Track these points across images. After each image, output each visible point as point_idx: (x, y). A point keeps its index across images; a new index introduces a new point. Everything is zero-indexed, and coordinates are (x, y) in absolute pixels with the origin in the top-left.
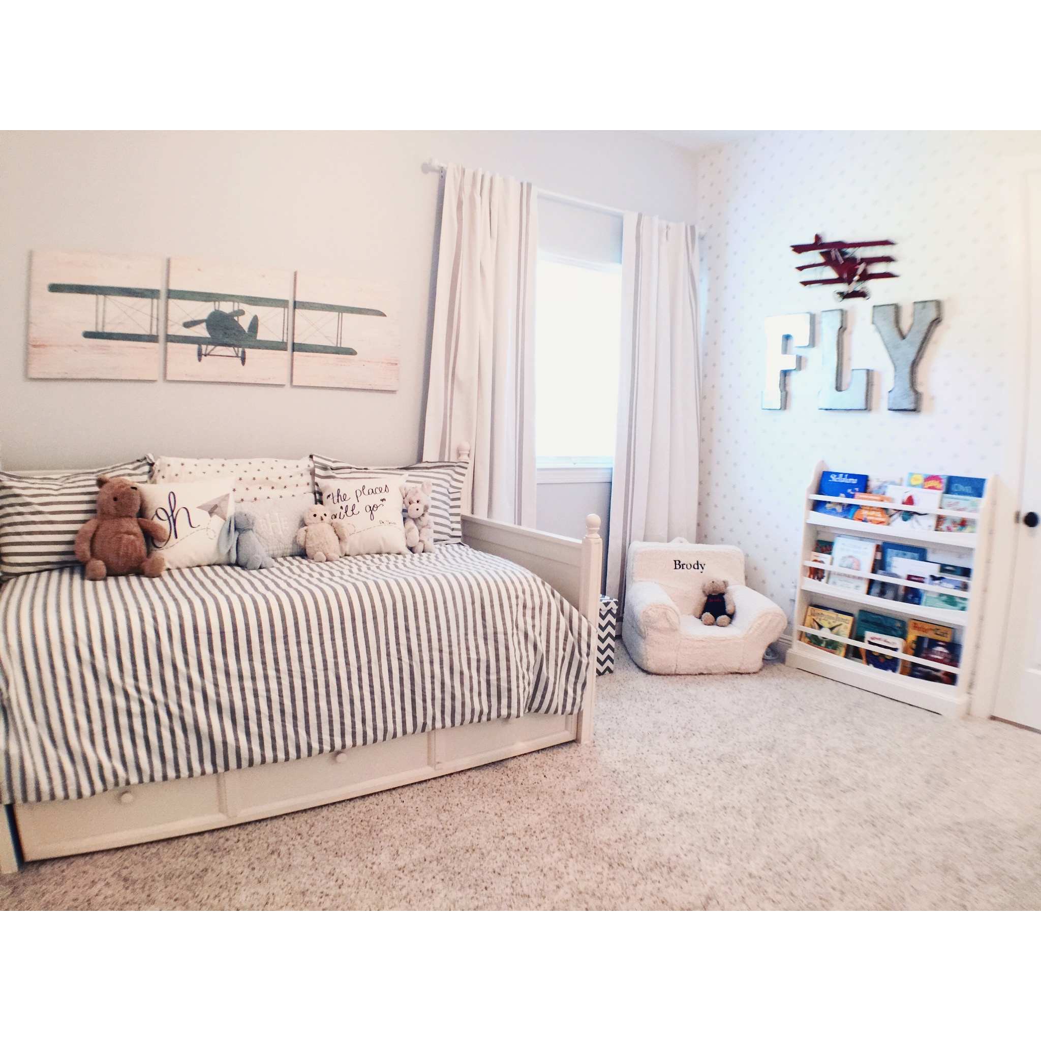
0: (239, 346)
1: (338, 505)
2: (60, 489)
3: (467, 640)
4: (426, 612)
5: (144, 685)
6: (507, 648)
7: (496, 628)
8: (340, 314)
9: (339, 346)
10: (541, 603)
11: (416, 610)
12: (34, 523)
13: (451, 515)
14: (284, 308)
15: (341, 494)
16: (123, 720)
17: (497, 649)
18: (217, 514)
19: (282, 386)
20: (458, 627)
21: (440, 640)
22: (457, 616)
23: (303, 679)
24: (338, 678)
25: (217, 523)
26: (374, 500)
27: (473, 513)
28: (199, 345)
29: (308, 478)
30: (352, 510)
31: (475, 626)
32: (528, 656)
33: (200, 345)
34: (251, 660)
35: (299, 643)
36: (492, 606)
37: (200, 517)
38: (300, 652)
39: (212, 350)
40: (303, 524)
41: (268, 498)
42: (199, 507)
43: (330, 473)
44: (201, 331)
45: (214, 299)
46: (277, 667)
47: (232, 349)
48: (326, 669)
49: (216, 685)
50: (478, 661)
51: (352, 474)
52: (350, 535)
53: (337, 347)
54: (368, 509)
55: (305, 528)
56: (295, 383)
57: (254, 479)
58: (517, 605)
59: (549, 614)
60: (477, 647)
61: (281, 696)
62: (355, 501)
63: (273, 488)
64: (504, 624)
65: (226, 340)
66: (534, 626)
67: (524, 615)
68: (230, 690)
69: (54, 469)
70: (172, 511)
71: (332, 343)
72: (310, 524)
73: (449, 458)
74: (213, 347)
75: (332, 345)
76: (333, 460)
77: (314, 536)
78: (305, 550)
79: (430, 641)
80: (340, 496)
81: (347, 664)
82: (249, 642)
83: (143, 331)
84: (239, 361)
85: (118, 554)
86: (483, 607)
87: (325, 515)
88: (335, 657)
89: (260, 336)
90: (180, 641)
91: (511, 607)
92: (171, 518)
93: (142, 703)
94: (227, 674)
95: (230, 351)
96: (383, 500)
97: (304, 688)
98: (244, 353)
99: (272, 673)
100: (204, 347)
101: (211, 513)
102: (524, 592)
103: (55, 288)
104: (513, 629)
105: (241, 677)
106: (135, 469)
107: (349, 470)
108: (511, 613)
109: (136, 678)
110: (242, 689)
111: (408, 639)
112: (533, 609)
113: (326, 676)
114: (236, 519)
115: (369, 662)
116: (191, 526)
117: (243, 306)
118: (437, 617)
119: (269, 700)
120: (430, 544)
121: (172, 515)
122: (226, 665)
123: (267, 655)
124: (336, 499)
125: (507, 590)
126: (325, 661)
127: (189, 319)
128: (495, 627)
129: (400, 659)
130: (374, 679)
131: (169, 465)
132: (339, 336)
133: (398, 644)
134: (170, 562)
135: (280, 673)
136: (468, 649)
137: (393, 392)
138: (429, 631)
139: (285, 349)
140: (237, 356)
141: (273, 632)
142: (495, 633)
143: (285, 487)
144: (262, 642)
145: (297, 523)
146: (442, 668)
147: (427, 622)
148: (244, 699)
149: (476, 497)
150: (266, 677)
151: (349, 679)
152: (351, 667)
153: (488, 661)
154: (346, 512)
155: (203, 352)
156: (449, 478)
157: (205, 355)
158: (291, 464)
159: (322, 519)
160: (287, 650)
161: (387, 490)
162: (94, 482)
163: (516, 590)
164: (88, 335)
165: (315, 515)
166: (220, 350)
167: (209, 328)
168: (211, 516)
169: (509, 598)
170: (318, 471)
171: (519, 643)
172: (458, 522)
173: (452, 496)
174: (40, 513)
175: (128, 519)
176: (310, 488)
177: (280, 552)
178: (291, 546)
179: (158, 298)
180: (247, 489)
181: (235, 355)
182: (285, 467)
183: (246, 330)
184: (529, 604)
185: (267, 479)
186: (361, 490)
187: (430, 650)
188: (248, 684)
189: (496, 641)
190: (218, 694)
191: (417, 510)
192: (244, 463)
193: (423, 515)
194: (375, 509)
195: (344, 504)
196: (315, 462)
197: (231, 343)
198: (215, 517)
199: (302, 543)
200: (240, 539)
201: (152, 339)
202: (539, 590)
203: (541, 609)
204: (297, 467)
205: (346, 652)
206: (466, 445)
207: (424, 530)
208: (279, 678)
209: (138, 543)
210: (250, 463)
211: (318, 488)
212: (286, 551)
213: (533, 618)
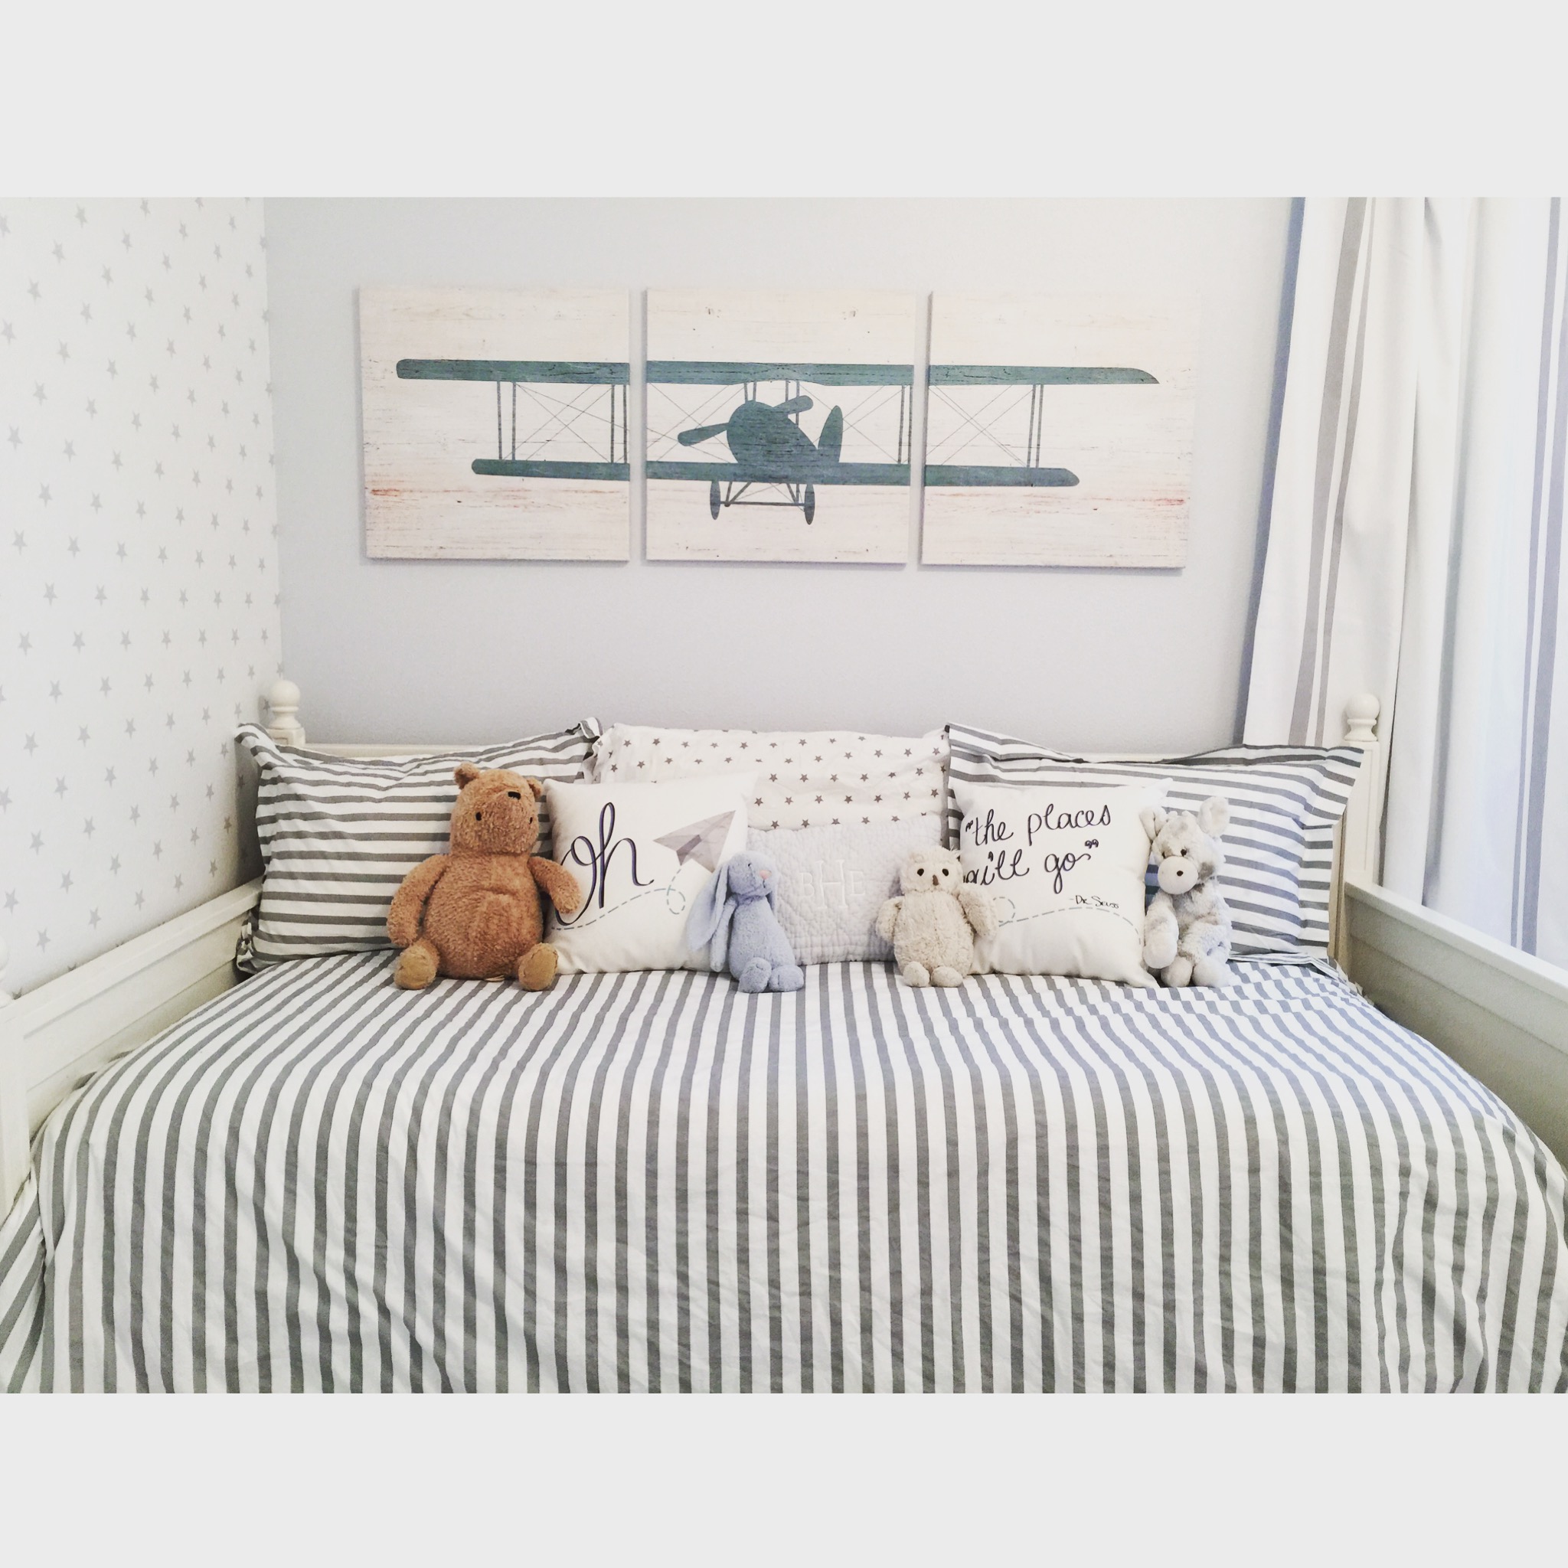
0: (798, 481)
1: (985, 849)
2: (391, 787)
3: (1225, 1274)
4: (1104, 1179)
5: (365, 1271)
6: (1354, 1325)
7: (1323, 1258)
8: (1038, 387)
9: (1033, 465)
10: (1493, 1200)
11: (1073, 1169)
12: (323, 855)
13: (1302, 884)
14: (903, 385)
15: (996, 822)
16: (310, 1345)
17: (1321, 1321)
18: (697, 857)
19: (901, 566)
20: (1198, 1235)
21: (1138, 1264)
22: (1196, 1201)
23: (745, 1310)
24: (836, 1323)
25: (695, 878)
26: (1071, 841)
27: (1381, 882)
28: (713, 481)
29: (934, 779)
30: (1014, 865)
31: (1255, 1237)
32: (1430, 1358)
33: (715, 482)
34: (622, 1240)
35: (743, 1215)
36: (1316, 1189)
37: (657, 862)
38: (743, 1238)
39: (742, 491)
40: (897, 890)
41: (836, 822)
42: (658, 841)
43: (987, 768)
44: (717, 451)
45: (743, 376)
46: (682, 1269)
47: (783, 487)
48: (805, 1291)
49: (530, 1293)
50: (1259, 1343)
51: (1039, 773)
52: (1002, 923)
53: (1028, 469)
54: (1051, 864)
55: (897, 899)
56: (926, 560)
57: (804, 778)
58: (1404, 1195)
59: (1519, 1238)
60: (1257, 1302)
61: (684, 1345)
62: (1023, 843)
63: (848, 799)
64: (1351, 1248)
65: (772, 468)
66: (1458, 1269)
67: (1428, 1228)
68: (561, 1310)
69: (399, 742)
70: (604, 847)
71: (1016, 459)
72: (909, 891)
73: (1319, 735)
74: (744, 484)
75: (1016, 464)
76: (1001, 737)
77: (911, 921)
78: (892, 948)
79: (1107, 1260)
80: (994, 830)
81: (865, 1288)
82: (621, 1194)
83: (597, 454)
84: (799, 513)
85: (467, 937)
86: (1285, 1186)
87: (946, 872)
88: (835, 1264)
89: (846, 456)
90: (462, 1173)
91: (1379, 1200)
92: (598, 862)
93: (354, 1312)
94: (561, 1269)
95: (779, 492)
96: (1089, 844)
97: (745, 1336)
98: (810, 495)
99: (668, 1281)
100: (723, 486)
101: (682, 855)
102: (1431, 1159)
103: (408, 369)
104: (1379, 1268)
105: (592, 1282)
106: (556, 749)
107: (1036, 763)
108: (1379, 1217)
109: (350, 1250)
110: (592, 1312)
111: (1044, 1245)
112: (1462, 1214)
113: (806, 1312)
114: (733, 874)
115: (926, 1292)
116: (636, 882)
117: (809, 389)
118: (1135, 1199)
119: (653, 1349)
120: (1214, 966)
121: (602, 853)
122: (560, 1246)
123: (660, 1234)
124: (982, 832)
125: (1373, 1145)
126: (805, 1271)
127: (690, 426)
128: (1319, 1253)
129: (1016, 1298)
130: (936, 1339)
131: (627, 743)
132: (1034, 441)
133: (1014, 1254)
134: (581, 957)
135: (687, 1286)
136: (1227, 1302)
137: (1174, 571)
138: (1106, 1233)
139: (903, 481)
140: (796, 504)
141: (682, 1177)
142: (1319, 1273)
143: (878, 799)
144: (652, 1200)
145: (887, 886)
146: (1139, 1343)
147: (1105, 1206)
148: (592, 1338)
149: (1389, 836)
150: (653, 1291)
151: (866, 1328)
152: (874, 1299)
153: (1290, 1352)
154: (998, 868)
155: (723, 498)
156: (1303, 790)
157: (727, 505)
158: (893, 746)
159: (935, 882)
160: (712, 1229)
161: (1106, 819)
162: (451, 776)
163: (1403, 1150)
164: (482, 467)
165: (921, 872)
166: (759, 491)
167: (735, 441)
168: (681, 861)
169: (1376, 1171)
170: (957, 764)
171: (1401, 1312)
172: (1323, 906)
173: (1309, 836)
174: (339, 835)
175: (503, 859)
176: (936, 804)
177: (839, 951)
178: (865, 939)
179: (625, 381)
180: (789, 801)
181: (790, 500)
182: (878, 753)
183: (816, 444)
184: (1447, 1198)
185: (834, 778)
186: (1042, 814)
187: (1107, 1286)
188: (607, 1301)
189: (1320, 1295)
190: (530, 1316)
191: (1180, 873)
192: (788, 741)
193: (1198, 887)
194: (1068, 865)
195: (996, 847)
196: (951, 743)
197: (782, 473)
198: (691, 863)
199: (886, 936)
200: (737, 917)
201: (616, 471)
202: (1489, 1159)
203: (1489, 1217)
204: (908, 753)
205: (865, 1257)
206: (1368, 704)
207: (1198, 928)
208: (683, 1298)
209: (515, 913)
210: (803, 742)
211: (955, 804)
212: (851, 949)
213: (1459, 1240)
